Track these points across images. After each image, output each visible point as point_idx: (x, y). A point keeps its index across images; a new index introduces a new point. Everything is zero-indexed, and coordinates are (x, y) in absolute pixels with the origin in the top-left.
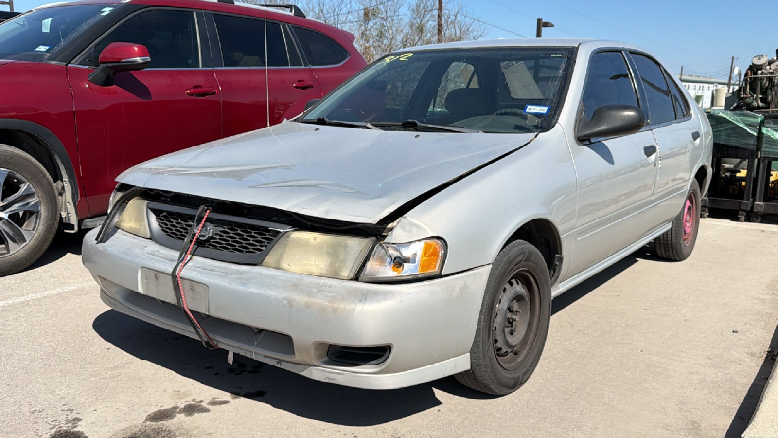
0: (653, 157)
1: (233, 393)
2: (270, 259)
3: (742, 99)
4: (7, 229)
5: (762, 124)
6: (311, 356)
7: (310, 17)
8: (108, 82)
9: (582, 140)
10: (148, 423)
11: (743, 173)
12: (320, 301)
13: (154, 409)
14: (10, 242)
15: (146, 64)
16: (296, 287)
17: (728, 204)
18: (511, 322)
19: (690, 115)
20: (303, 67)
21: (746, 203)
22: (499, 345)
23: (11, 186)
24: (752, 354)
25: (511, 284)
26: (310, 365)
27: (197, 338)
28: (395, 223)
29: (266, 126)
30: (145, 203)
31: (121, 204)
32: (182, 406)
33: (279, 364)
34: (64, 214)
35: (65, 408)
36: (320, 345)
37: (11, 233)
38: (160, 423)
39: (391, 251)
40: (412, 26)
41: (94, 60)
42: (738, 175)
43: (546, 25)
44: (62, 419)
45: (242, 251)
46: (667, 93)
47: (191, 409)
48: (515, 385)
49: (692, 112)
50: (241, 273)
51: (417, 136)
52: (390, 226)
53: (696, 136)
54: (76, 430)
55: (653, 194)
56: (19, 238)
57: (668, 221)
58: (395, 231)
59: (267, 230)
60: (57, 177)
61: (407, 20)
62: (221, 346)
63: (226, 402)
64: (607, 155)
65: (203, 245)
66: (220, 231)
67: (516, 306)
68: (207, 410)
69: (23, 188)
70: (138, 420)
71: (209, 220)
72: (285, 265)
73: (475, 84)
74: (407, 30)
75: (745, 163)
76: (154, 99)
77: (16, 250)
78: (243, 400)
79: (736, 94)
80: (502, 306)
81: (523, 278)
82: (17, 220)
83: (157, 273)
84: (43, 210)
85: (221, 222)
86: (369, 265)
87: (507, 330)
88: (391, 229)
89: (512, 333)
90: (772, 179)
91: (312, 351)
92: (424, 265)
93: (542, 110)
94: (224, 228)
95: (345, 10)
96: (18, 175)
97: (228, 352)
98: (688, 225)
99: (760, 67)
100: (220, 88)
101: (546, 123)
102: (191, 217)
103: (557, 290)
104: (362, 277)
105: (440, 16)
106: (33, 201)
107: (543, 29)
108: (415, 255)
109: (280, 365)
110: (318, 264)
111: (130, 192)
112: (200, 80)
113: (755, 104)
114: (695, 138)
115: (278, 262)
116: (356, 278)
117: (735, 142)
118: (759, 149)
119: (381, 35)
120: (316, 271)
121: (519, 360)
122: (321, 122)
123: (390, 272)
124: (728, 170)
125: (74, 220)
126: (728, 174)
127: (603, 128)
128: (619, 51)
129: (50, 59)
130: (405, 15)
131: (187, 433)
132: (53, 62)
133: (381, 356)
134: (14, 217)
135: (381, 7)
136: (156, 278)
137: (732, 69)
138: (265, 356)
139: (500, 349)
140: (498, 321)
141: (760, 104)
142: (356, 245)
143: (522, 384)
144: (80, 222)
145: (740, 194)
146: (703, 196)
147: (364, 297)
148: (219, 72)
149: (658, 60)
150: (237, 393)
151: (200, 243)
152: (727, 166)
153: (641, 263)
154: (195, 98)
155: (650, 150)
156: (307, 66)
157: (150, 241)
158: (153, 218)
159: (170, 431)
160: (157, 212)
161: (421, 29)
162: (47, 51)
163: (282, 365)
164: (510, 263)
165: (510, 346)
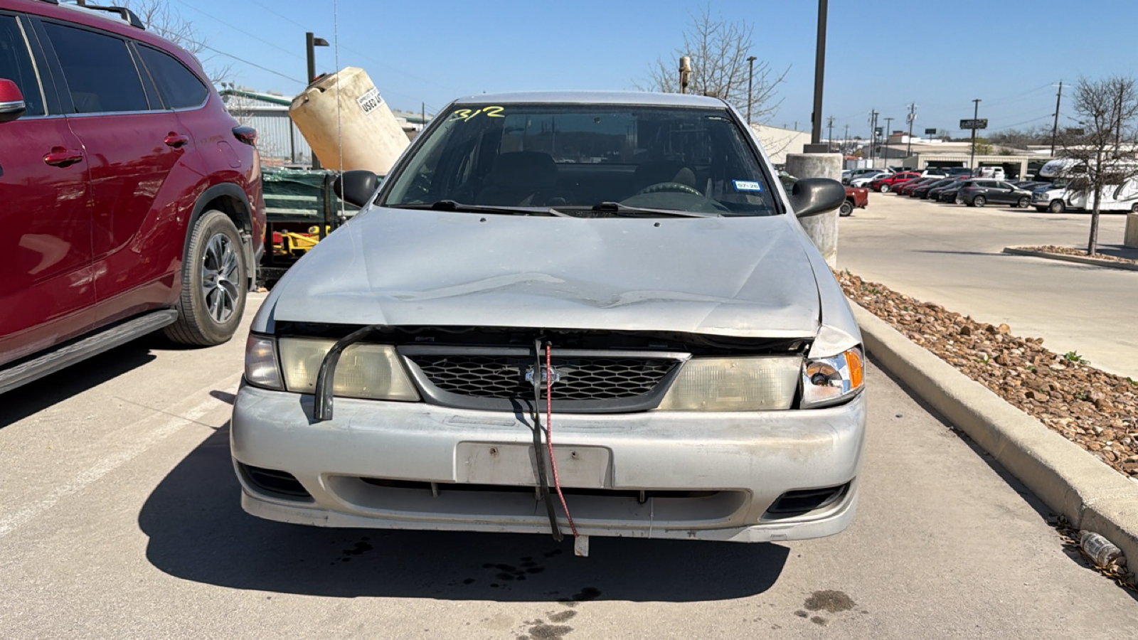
7: (150, 29)
20: (164, 111)
26: (746, 526)
32: (527, 634)
33: (692, 535)
43: (319, 42)
45: (614, 396)
47: (545, 634)
51: (656, 225)
63: (571, 613)
66: (569, 374)
68: (565, 628)
83: (497, 446)
85: (568, 361)
92: (853, 379)
93: (754, 186)
94: (578, 368)
97: (577, 537)
100: (84, 147)
109: (694, 536)
116: (796, 407)
136: (493, 451)
138: (667, 530)
148: (73, 123)
156: (169, 109)
163: (696, 535)
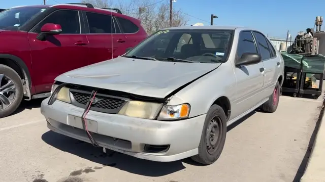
0: (263, 72)
1: (104, 164)
2: (121, 112)
3: (294, 49)
4: (2, 99)
5: (302, 59)
6: (139, 149)
8: (44, 39)
9: (238, 66)
10: (71, 176)
11: (295, 78)
12: (142, 128)
13: (72, 171)
14: (3, 104)
15: (60, 32)
16: (132, 122)
17: (290, 90)
18: (212, 136)
19: (276, 56)
20: (121, 34)
21: (296, 90)
22: (208, 145)
23: (4, 81)
24: (302, 149)
25: (212, 121)
26: (137, 153)
27: (90, 142)
28: (171, 98)
29: (111, 58)
30: (68, 89)
31: (58, 90)
32: (84, 170)
33: (124, 152)
34: (25, 93)
35: (37, 170)
36: (142, 145)
37: (4, 100)
38: (76, 176)
39: (169, 108)
40: (159, 15)
41: (38, 30)
42: (293, 79)
43: (215, 17)
44: (36, 174)
45: (110, 108)
46: (268, 49)
47: (87, 171)
48: (214, 160)
49: (277, 55)
50: (110, 117)
51: (174, 64)
52: (168, 99)
53: (278, 64)
54: (43, 179)
55: (263, 86)
56: (7, 103)
57: (268, 97)
58: (171, 101)
59: (120, 100)
60: (23, 77)
61: (157, 13)
62: (100, 145)
63: (101, 168)
64: (246, 72)
65: (93, 106)
66: (100, 100)
67: (214, 130)
68: (94, 171)
69: (9, 82)
70: (67, 175)
71: (96, 96)
72: (127, 114)
73: (191, 42)
74: (157, 17)
75: (296, 74)
76: (62, 46)
77: (6, 107)
78: (108, 167)
79: (292, 47)
80: (209, 130)
81: (216, 119)
82: (7, 95)
83: (75, 117)
84: (17, 91)
85: (101, 97)
86: (161, 114)
87: (211, 139)
88: (169, 100)
89: (212, 140)
90: (306, 80)
91: (139, 147)
92: (182, 114)
93: (222, 54)
94: (102, 99)
95: (131, 9)
96: (7, 77)
97: (103, 148)
98: (275, 98)
99: (301, 36)
100: (89, 42)
101: (224, 60)
102: (89, 95)
103: (229, 123)
104: (159, 118)
105: (171, 12)
106: (13, 87)
107: (214, 19)
108: (179, 110)
110: (141, 113)
111: (61, 85)
112: (81, 39)
113: (299, 51)
114: (278, 65)
115: (125, 113)
116: (156, 119)
117: (293, 66)
118: (301, 69)
119: (146, 19)
120: (140, 116)
121: (215, 151)
122: (134, 57)
123: (169, 117)
124: (290, 77)
125: (29, 95)
126: (289, 78)
127: (245, 61)
128: (250, 31)
129: (20, 30)
130: (156, 11)
131: (88, 180)
132: (22, 31)
133: (165, 149)
134: (5, 94)
135: (146, 7)
136: (75, 119)
137: (288, 35)
138: (118, 149)
139: (208, 147)
140: (208, 135)
141: (301, 51)
142: (156, 106)
143: (216, 160)
144: (32, 96)
145: (294, 86)
146: (280, 87)
147: (160, 126)
148: (88, 36)
149: (264, 34)
150: (105, 164)
151: (92, 105)
152: (288, 75)
153: (257, 113)
154: (79, 46)
155: (262, 70)
156: (124, 33)
157: (70, 104)
158: (72, 95)
159: (81, 179)
160: (74, 93)
161: (163, 17)
162: (19, 26)
164: (212, 113)
165: (212, 146)
